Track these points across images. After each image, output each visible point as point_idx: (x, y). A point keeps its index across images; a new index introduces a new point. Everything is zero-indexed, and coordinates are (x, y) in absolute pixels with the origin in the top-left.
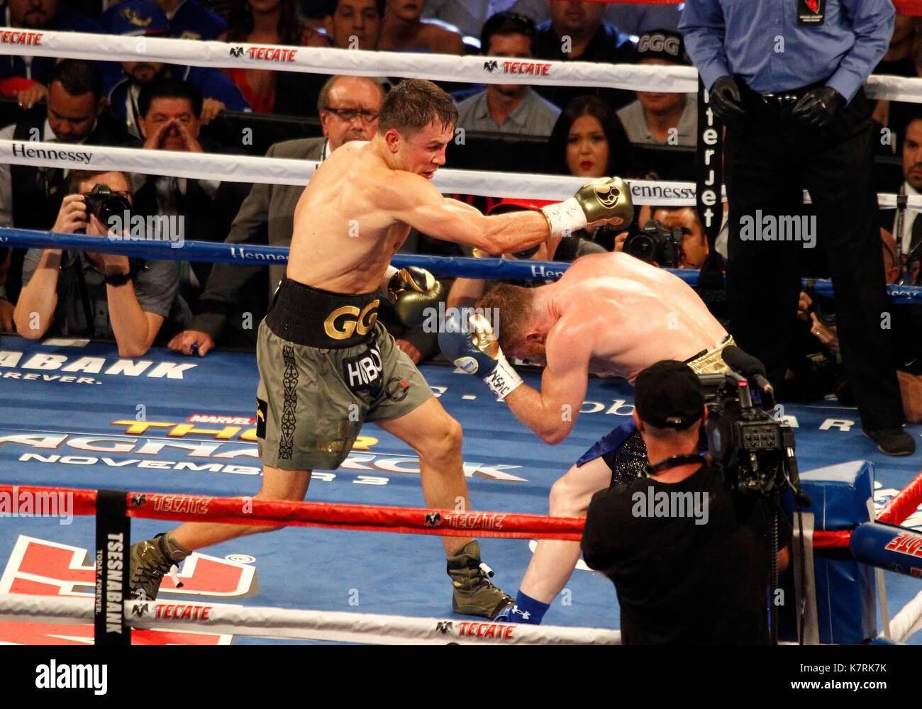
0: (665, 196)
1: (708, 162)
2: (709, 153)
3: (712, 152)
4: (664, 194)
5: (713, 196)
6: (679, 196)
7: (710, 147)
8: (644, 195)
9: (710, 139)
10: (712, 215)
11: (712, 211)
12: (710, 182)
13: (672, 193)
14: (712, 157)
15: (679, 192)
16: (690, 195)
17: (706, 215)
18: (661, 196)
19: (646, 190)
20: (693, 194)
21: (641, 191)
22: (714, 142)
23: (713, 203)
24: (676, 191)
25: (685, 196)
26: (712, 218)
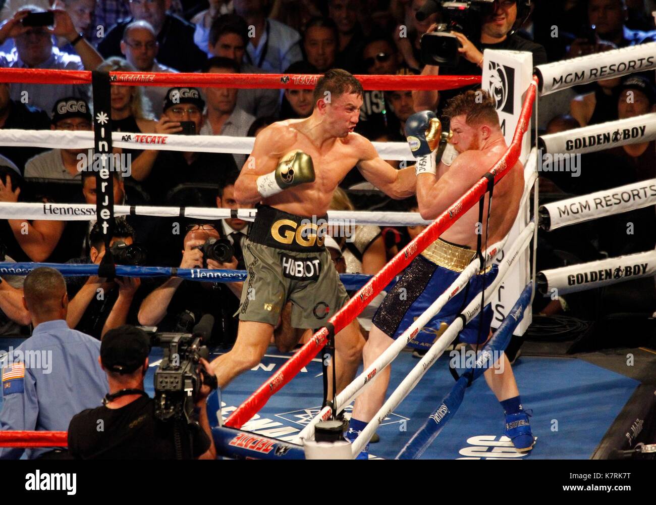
0: (75, 213)
1: (103, 190)
2: (104, 185)
3: (106, 184)
4: (74, 212)
5: (108, 213)
6: (85, 213)
7: (105, 180)
8: (61, 213)
9: (104, 175)
10: (108, 226)
11: (107, 223)
12: (106, 204)
13: (80, 212)
14: (106, 187)
15: (85, 211)
16: (92, 213)
17: (103, 225)
18: (73, 214)
19: (63, 210)
20: (94, 212)
21: (59, 211)
22: (107, 177)
23: (108, 217)
24: (83, 210)
25: (89, 213)
26: (107, 228)
